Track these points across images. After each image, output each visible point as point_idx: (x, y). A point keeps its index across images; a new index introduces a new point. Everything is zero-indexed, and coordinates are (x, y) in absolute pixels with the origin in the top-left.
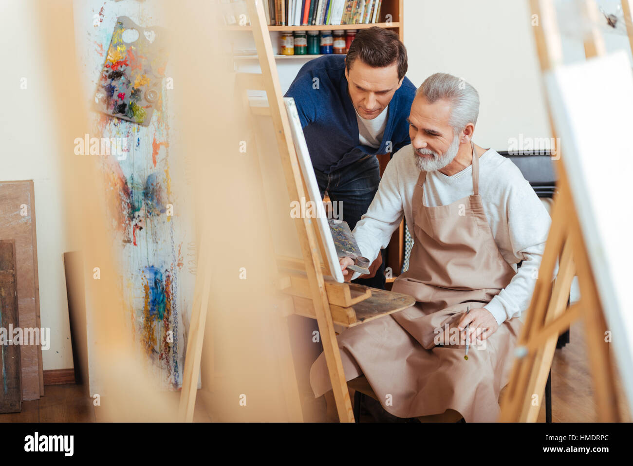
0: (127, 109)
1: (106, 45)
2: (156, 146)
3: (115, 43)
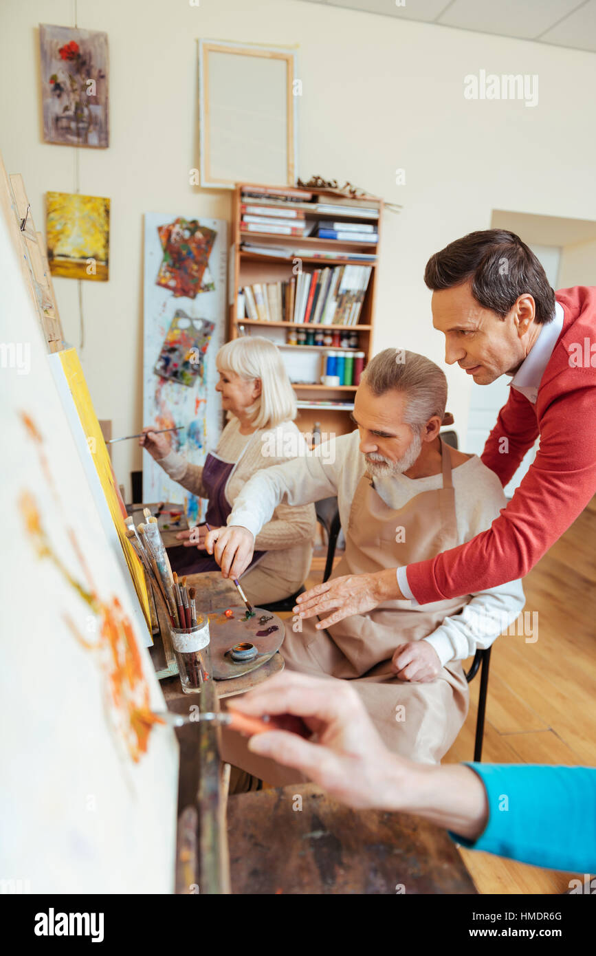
0: (179, 374)
1: (167, 329)
2: (198, 402)
3: (173, 328)
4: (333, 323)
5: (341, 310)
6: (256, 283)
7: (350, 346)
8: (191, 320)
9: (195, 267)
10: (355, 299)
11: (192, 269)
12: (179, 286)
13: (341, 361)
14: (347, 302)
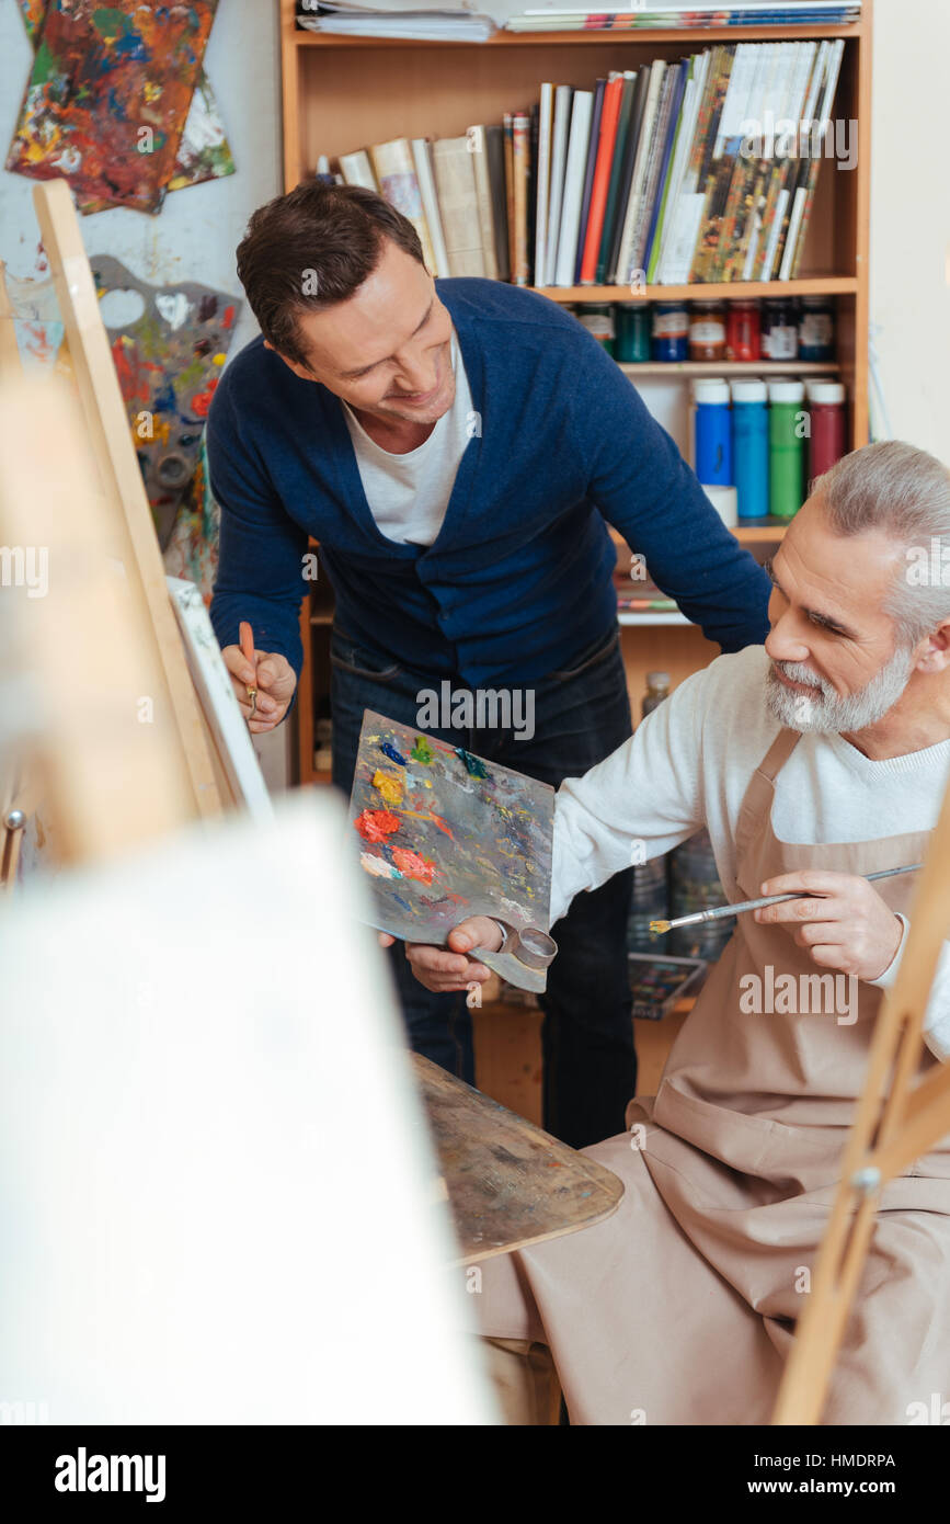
4: (697, 279)
5: (726, 223)
6: (387, 139)
7: (803, 355)
8: (149, 294)
9: (153, 93)
10: (779, 175)
11: (142, 101)
12: (97, 169)
13: (754, 421)
14: (750, 190)
